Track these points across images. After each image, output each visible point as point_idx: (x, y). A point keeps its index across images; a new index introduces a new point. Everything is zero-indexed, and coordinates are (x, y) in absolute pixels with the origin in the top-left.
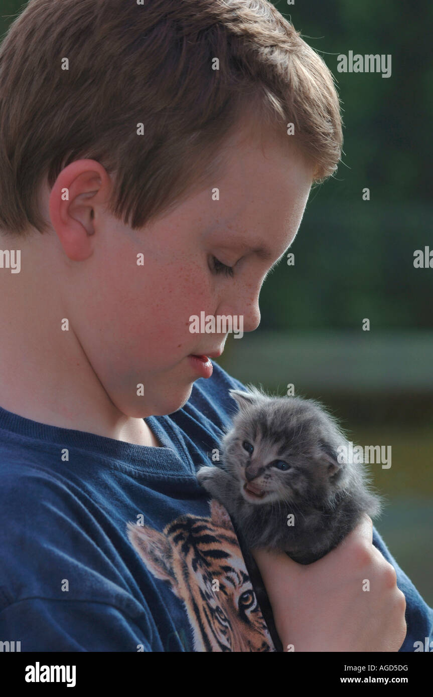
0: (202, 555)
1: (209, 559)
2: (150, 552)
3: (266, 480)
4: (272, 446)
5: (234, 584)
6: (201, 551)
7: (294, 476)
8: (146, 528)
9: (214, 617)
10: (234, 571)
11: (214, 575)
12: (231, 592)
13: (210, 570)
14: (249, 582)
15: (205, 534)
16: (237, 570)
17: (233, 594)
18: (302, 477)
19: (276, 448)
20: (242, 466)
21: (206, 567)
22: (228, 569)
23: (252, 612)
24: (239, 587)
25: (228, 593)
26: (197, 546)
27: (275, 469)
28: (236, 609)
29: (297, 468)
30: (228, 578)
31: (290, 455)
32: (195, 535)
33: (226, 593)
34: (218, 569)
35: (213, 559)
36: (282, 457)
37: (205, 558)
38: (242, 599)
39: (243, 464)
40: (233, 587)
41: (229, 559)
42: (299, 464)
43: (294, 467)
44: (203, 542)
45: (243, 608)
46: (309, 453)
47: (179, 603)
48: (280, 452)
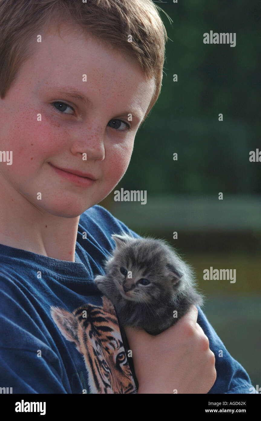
0: (96, 329)
1: (100, 331)
2: (64, 324)
3: (135, 293)
4: (139, 271)
5: (114, 347)
6: (95, 326)
7: (152, 288)
8: (62, 310)
9: (101, 366)
10: (115, 339)
11: (102, 341)
12: (112, 353)
13: (100, 338)
14: (123, 347)
15: (99, 316)
16: (117, 339)
17: (113, 354)
18: (157, 289)
19: (141, 272)
20: (120, 284)
21: (98, 336)
22: (111, 338)
23: (124, 365)
24: (117, 350)
25: (110, 353)
26: (93, 323)
27: (140, 285)
28: (114, 363)
29: (154, 283)
30: (111, 344)
31: (150, 275)
32: (92, 316)
33: (109, 353)
34: (105, 338)
35: (102, 331)
36: (145, 277)
37: (98, 331)
38: (119, 357)
39: (121, 283)
40: (114, 349)
41: (112, 332)
42: (156, 281)
43: (152, 283)
44: (97, 321)
45: (119, 362)
46: (160, 274)
47: (80, 356)
48: (144, 274)
